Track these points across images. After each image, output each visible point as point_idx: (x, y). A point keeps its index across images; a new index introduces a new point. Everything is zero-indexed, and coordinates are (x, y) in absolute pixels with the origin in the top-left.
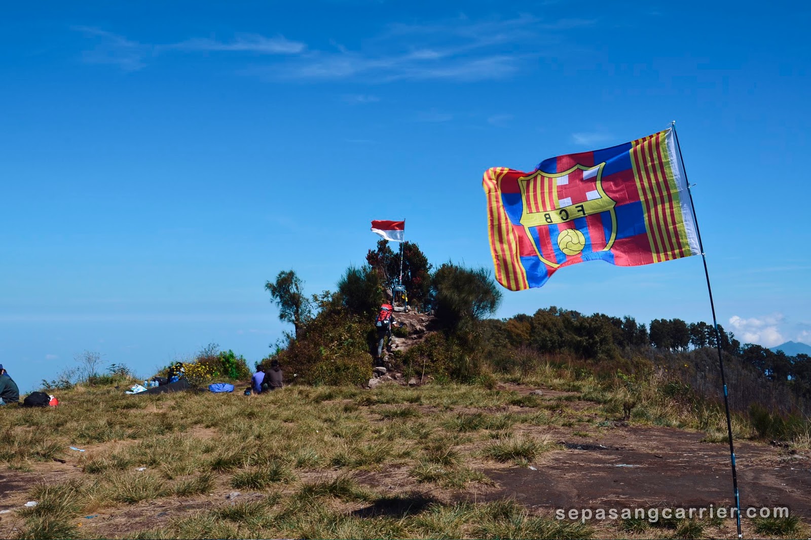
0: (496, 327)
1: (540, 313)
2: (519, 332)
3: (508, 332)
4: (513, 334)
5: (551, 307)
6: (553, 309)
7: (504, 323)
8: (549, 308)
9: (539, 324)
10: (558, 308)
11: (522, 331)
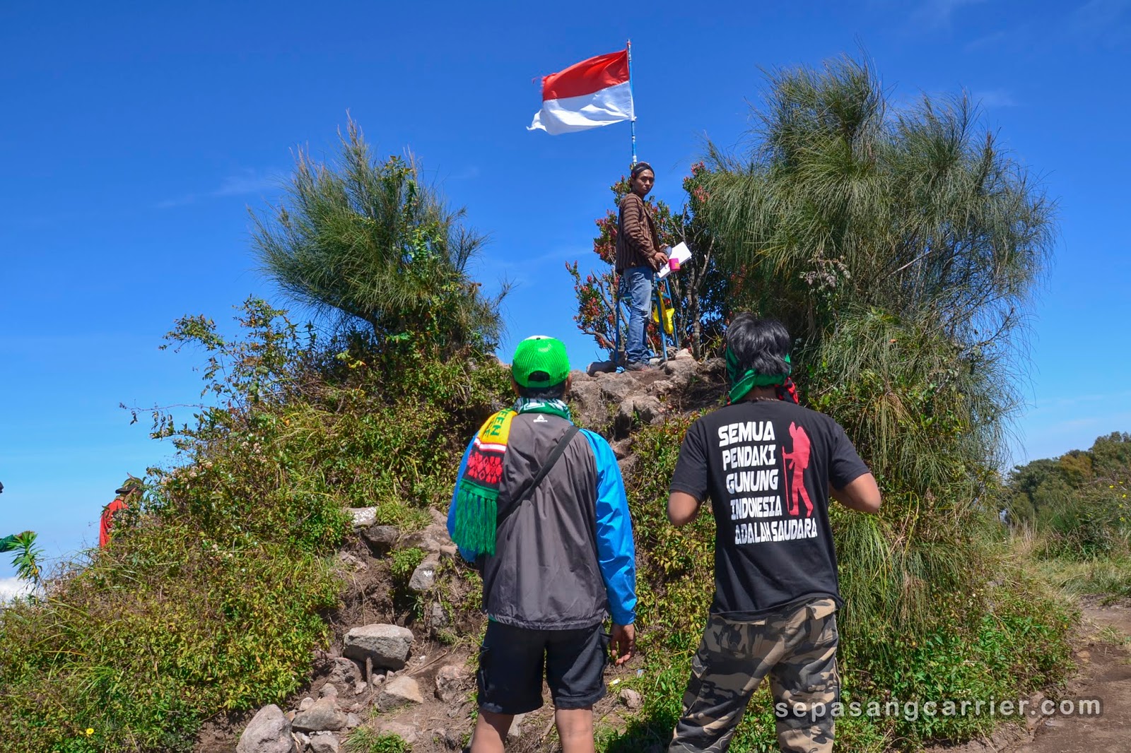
0: (1046, 467)
1: (1099, 441)
2: (1077, 468)
3: (1064, 470)
4: (1069, 472)
5: (1113, 433)
6: (1115, 436)
7: (1054, 463)
8: (1110, 435)
9: (1102, 454)
10: (1122, 433)
11: (1081, 467)
